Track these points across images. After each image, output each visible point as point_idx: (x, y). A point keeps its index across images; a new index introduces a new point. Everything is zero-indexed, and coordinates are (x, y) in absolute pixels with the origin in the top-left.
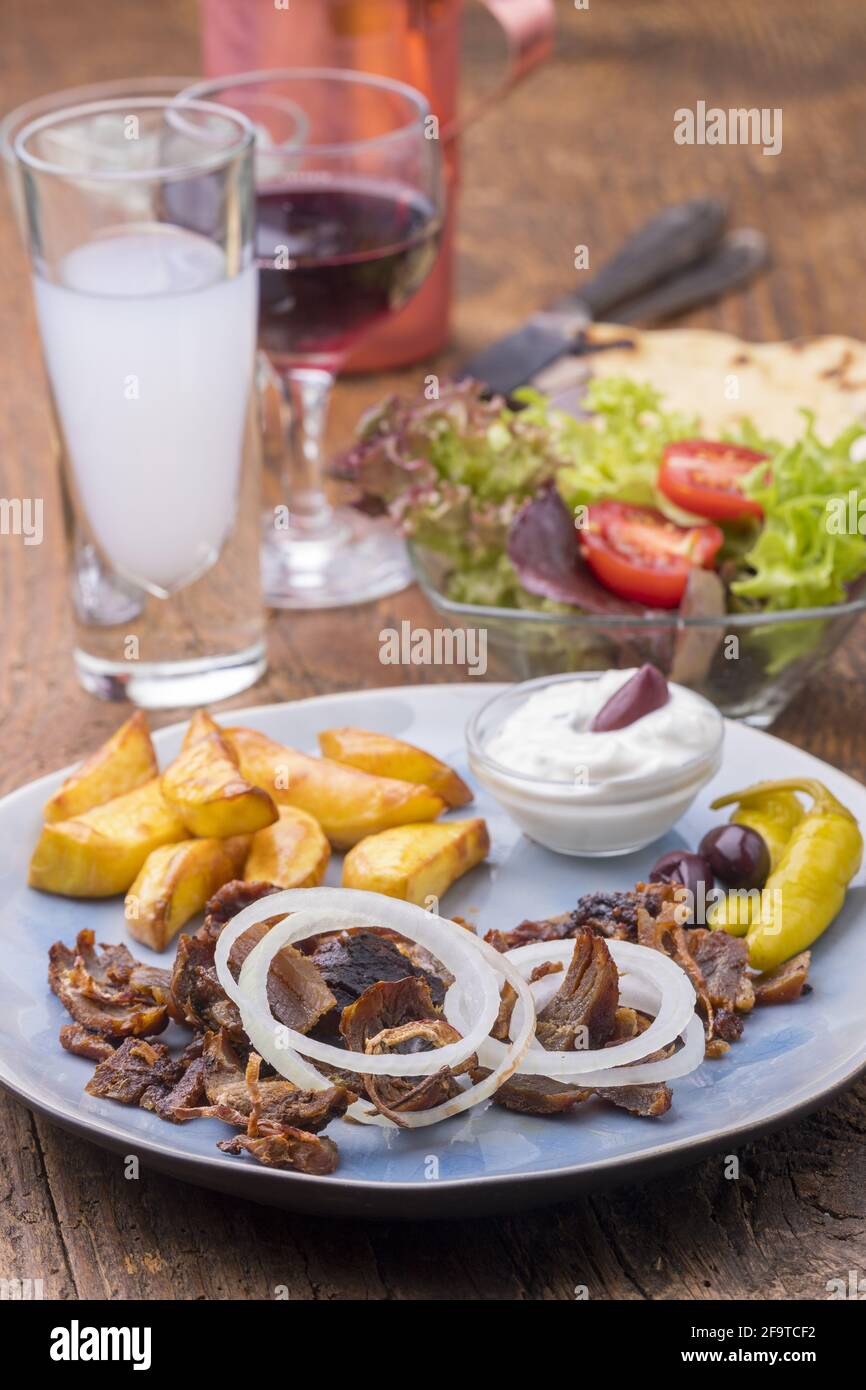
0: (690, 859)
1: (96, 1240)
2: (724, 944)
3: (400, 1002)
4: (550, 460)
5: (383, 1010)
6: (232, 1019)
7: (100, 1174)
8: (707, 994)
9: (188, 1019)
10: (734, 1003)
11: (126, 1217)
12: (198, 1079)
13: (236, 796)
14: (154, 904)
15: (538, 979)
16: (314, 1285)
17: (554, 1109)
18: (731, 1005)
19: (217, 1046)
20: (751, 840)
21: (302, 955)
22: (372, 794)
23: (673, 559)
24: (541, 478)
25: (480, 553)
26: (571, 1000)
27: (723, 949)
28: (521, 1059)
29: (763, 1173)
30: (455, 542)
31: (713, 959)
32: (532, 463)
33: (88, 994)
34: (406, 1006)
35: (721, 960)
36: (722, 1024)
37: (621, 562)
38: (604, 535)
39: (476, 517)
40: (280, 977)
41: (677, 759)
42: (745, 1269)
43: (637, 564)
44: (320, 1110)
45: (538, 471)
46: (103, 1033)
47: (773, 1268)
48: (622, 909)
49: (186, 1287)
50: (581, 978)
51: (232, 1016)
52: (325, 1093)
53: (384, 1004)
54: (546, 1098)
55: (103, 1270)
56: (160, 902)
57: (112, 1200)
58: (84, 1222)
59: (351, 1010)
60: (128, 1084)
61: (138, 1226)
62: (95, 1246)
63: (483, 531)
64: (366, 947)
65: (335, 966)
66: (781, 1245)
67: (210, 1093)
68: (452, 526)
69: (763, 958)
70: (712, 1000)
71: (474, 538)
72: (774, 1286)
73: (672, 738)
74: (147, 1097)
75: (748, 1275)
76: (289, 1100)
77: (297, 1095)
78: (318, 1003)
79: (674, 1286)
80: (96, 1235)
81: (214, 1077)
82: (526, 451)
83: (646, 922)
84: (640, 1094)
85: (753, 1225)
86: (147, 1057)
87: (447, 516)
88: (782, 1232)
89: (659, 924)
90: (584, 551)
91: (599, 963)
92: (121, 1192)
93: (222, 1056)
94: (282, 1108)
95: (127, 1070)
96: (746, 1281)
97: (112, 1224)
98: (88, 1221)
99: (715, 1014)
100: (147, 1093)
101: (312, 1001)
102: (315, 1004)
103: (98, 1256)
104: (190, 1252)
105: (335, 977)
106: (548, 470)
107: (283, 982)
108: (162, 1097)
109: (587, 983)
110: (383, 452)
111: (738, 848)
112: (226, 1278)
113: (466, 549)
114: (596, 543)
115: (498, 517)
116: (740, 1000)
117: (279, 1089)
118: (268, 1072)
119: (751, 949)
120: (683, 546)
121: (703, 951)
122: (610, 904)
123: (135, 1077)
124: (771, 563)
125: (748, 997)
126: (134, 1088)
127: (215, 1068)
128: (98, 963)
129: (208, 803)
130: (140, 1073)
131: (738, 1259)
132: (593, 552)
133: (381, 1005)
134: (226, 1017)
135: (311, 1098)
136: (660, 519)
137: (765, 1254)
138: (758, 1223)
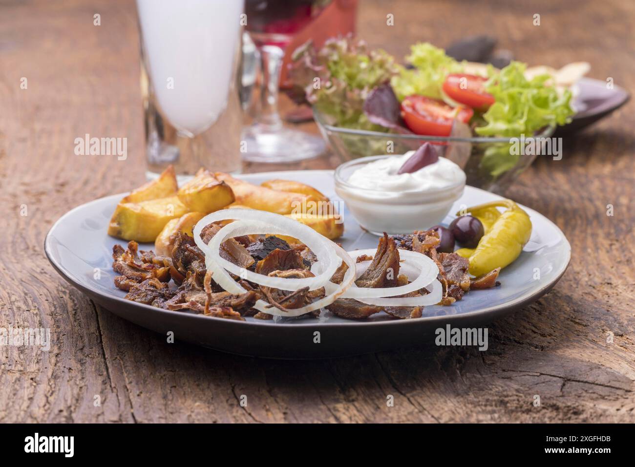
0: (443, 229)
1: (124, 365)
2: (456, 259)
3: (287, 262)
4: (387, 71)
5: (278, 265)
6: (201, 268)
7: (129, 342)
8: (446, 279)
9: (179, 269)
10: (460, 284)
11: (140, 358)
12: (182, 295)
13: (214, 187)
14: (169, 237)
15: (359, 262)
16: (233, 385)
17: (362, 315)
18: (458, 284)
19: (193, 279)
20: (475, 222)
21: (240, 243)
22: (285, 200)
23: (447, 119)
24: (383, 79)
25: (350, 112)
26: (375, 270)
27: (456, 261)
28: (347, 289)
29: (468, 355)
30: (338, 109)
31: (450, 265)
32: (379, 72)
33: (130, 264)
34: (290, 264)
35: (454, 267)
36: (453, 291)
37: (420, 118)
38: (413, 107)
39: (349, 95)
40: (227, 251)
41: (440, 184)
42: (455, 387)
43: (429, 119)
44: (241, 301)
45: (382, 76)
46: (137, 279)
47: (469, 388)
48: (406, 241)
49: (167, 382)
50: (381, 259)
51: (201, 266)
52: (244, 295)
53: (279, 262)
54: (358, 310)
55: (125, 375)
56: (172, 236)
57: (134, 352)
58: (118, 358)
59: (261, 263)
60: (146, 296)
61: (146, 360)
62: (123, 366)
63: (352, 102)
64: (272, 242)
65: (256, 250)
66: (474, 379)
67: (187, 299)
68: (336, 100)
69: (476, 268)
70: (448, 281)
71: (347, 104)
72: (469, 395)
73: (438, 175)
74: (156, 302)
75: (456, 390)
76: (227, 298)
77: (231, 297)
78: (245, 263)
79: (418, 391)
80: (124, 363)
81: (190, 292)
82: (377, 67)
83: (417, 243)
84: (407, 310)
85: (460, 373)
86: (157, 285)
87: (334, 93)
88: (475, 375)
89: (423, 245)
90: (403, 114)
91: (390, 250)
92: (139, 349)
93: (194, 283)
94: (222, 302)
95: (147, 290)
96: (454, 392)
97: (133, 359)
98: (120, 358)
99: (449, 287)
100: (155, 300)
101: (242, 261)
102: (244, 263)
103: (124, 370)
104: (171, 371)
105: (256, 254)
106: (387, 76)
107: (229, 253)
108: (163, 302)
109: (383, 261)
110: (304, 63)
111: (468, 224)
112: (188, 381)
113: (343, 113)
114: (409, 110)
115: (359, 95)
116: (463, 283)
117: (221, 295)
118: (217, 288)
119: (470, 263)
120: (451, 114)
121: (446, 261)
122: (399, 240)
123: (150, 293)
124: (496, 119)
125: (467, 282)
126: (149, 297)
127: (191, 288)
128: (139, 259)
129: (200, 192)
130: (153, 291)
131: (451, 383)
132: (407, 113)
133: (277, 262)
134: (198, 268)
135: (238, 297)
136: (442, 103)
137: (465, 383)
138: (464, 371)
